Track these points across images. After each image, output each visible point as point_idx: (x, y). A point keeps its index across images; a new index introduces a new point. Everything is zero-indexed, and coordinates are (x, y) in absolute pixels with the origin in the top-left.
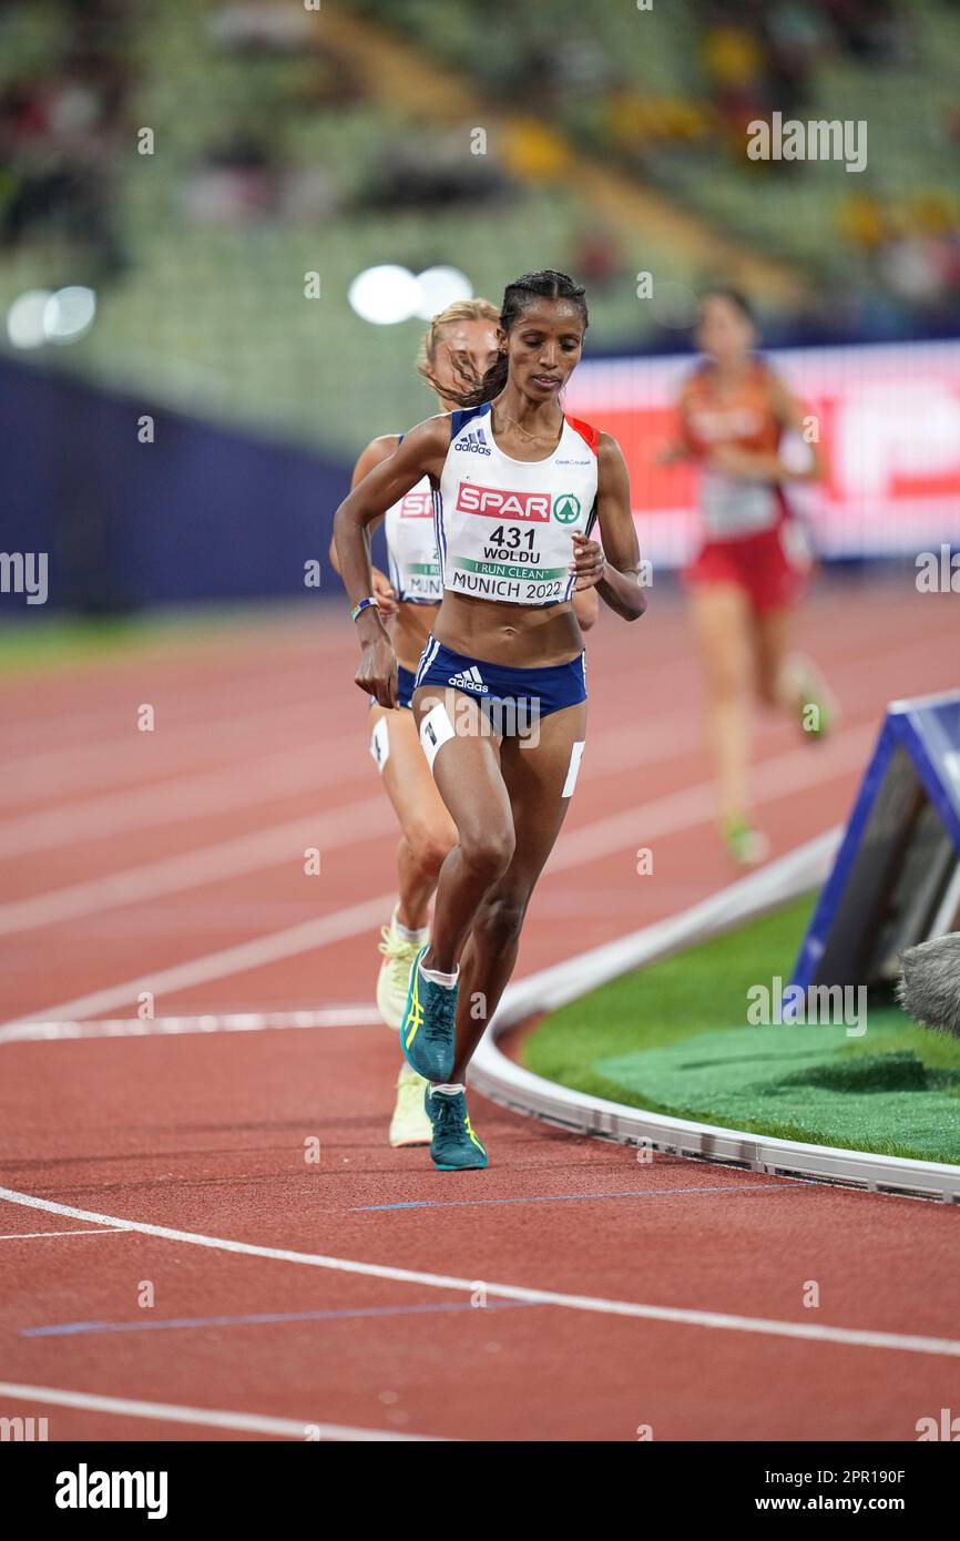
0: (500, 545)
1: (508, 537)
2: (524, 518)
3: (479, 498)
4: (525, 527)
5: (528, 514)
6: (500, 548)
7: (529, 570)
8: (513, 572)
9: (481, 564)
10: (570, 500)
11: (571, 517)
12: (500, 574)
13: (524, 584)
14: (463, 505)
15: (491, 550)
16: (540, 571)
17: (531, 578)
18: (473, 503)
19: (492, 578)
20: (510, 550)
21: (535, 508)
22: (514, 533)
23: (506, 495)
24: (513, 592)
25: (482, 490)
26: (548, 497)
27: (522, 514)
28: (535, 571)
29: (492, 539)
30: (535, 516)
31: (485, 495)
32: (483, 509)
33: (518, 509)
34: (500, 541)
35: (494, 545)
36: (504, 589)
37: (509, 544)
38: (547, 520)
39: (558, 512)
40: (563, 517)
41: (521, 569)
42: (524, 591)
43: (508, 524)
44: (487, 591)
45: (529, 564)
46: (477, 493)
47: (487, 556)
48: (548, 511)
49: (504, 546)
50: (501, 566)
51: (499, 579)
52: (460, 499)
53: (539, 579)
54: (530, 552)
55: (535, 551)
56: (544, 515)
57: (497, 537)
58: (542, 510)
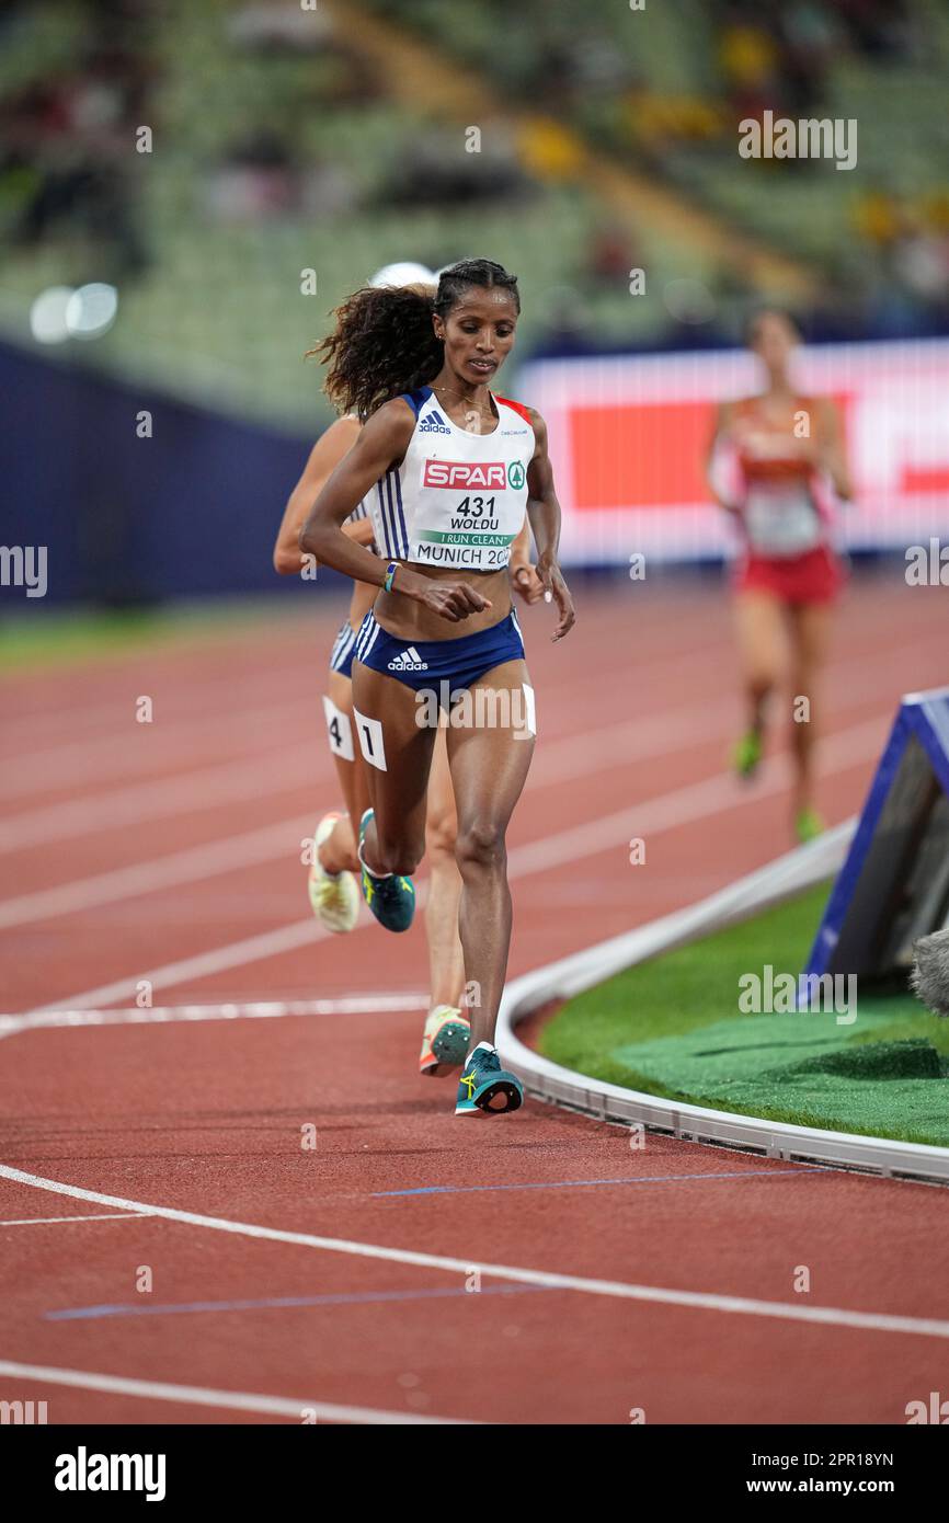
0: (465, 515)
1: (473, 507)
2: (487, 488)
3: (448, 473)
4: (486, 495)
5: (489, 484)
6: (465, 519)
7: (490, 536)
8: (476, 540)
9: (447, 535)
10: (519, 467)
11: (520, 483)
12: (464, 543)
13: (486, 550)
14: (430, 480)
15: (458, 520)
16: (500, 537)
17: (491, 544)
18: (442, 478)
19: (457, 547)
20: (473, 519)
21: (495, 476)
22: (478, 502)
23: (472, 467)
24: (476, 559)
25: (451, 465)
26: (502, 465)
27: (484, 484)
28: (495, 536)
29: (459, 510)
30: (496, 485)
31: (454, 469)
32: (451, 482)
33: (482, 479)
34: (466, 511)
35: (461, 516)
36: (468, 556)
37: (473, 513)
38: (504, 487)
39: (512, 479)
40: (514, 483)
41: (482, 536)
42: (486, 557)
43: (473, 494)
44: (452, 560)
45: (489, 531)
46: (446, 468)
47: (453, 527)
48: (504, 478)
49: (470, 516)
50: (465, 535)
51: (463, 548)
52: (428, 476)
53: (499, 545)
54: (490, 519)
55: (494, 518)
56: (502, 483)
57: (463, 508)
58: (499, 477)
